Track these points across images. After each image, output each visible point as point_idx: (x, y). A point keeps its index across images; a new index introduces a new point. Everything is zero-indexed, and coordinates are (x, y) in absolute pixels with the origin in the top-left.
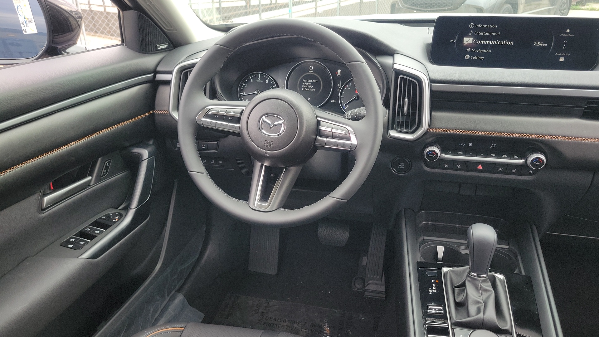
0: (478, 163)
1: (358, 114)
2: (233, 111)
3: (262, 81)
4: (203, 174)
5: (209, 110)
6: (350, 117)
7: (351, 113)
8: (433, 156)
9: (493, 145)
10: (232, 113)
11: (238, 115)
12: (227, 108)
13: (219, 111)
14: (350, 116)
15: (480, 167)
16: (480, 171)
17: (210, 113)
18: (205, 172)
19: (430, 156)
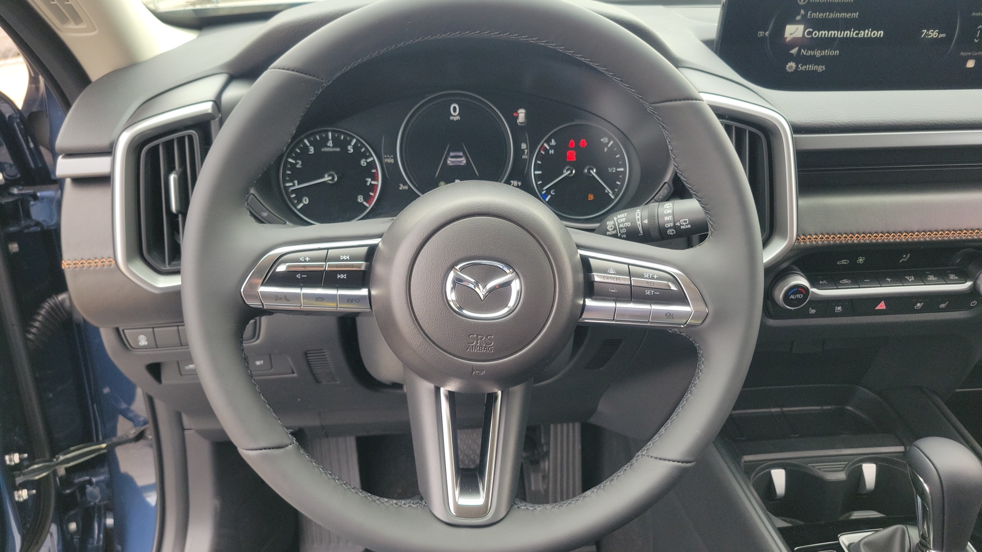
0: (877, 299)
1: (646, 221)
2: (344, 254)
3: (338, 149)
4: (287, 448)
5: (278, 260)
6: (624, 231)
7: (626, 222)
8: (798, 296)
9: (904, 256)
10: (343, 260)
11: (362, 265)
12: (328, 249)
13: (305, 261)
14: (622, 228)
15: (881, 306)
16: (881, 312)
17: (282, 268)
18: (288, 442)
19: (792, 297)
